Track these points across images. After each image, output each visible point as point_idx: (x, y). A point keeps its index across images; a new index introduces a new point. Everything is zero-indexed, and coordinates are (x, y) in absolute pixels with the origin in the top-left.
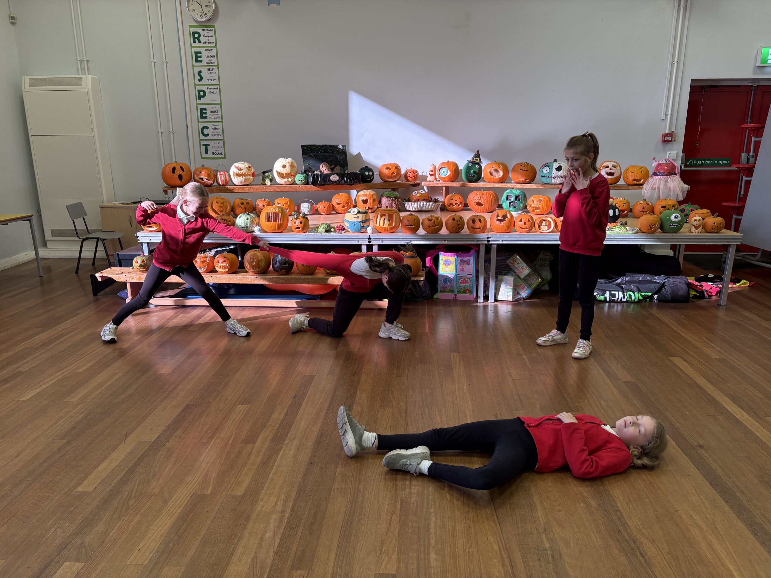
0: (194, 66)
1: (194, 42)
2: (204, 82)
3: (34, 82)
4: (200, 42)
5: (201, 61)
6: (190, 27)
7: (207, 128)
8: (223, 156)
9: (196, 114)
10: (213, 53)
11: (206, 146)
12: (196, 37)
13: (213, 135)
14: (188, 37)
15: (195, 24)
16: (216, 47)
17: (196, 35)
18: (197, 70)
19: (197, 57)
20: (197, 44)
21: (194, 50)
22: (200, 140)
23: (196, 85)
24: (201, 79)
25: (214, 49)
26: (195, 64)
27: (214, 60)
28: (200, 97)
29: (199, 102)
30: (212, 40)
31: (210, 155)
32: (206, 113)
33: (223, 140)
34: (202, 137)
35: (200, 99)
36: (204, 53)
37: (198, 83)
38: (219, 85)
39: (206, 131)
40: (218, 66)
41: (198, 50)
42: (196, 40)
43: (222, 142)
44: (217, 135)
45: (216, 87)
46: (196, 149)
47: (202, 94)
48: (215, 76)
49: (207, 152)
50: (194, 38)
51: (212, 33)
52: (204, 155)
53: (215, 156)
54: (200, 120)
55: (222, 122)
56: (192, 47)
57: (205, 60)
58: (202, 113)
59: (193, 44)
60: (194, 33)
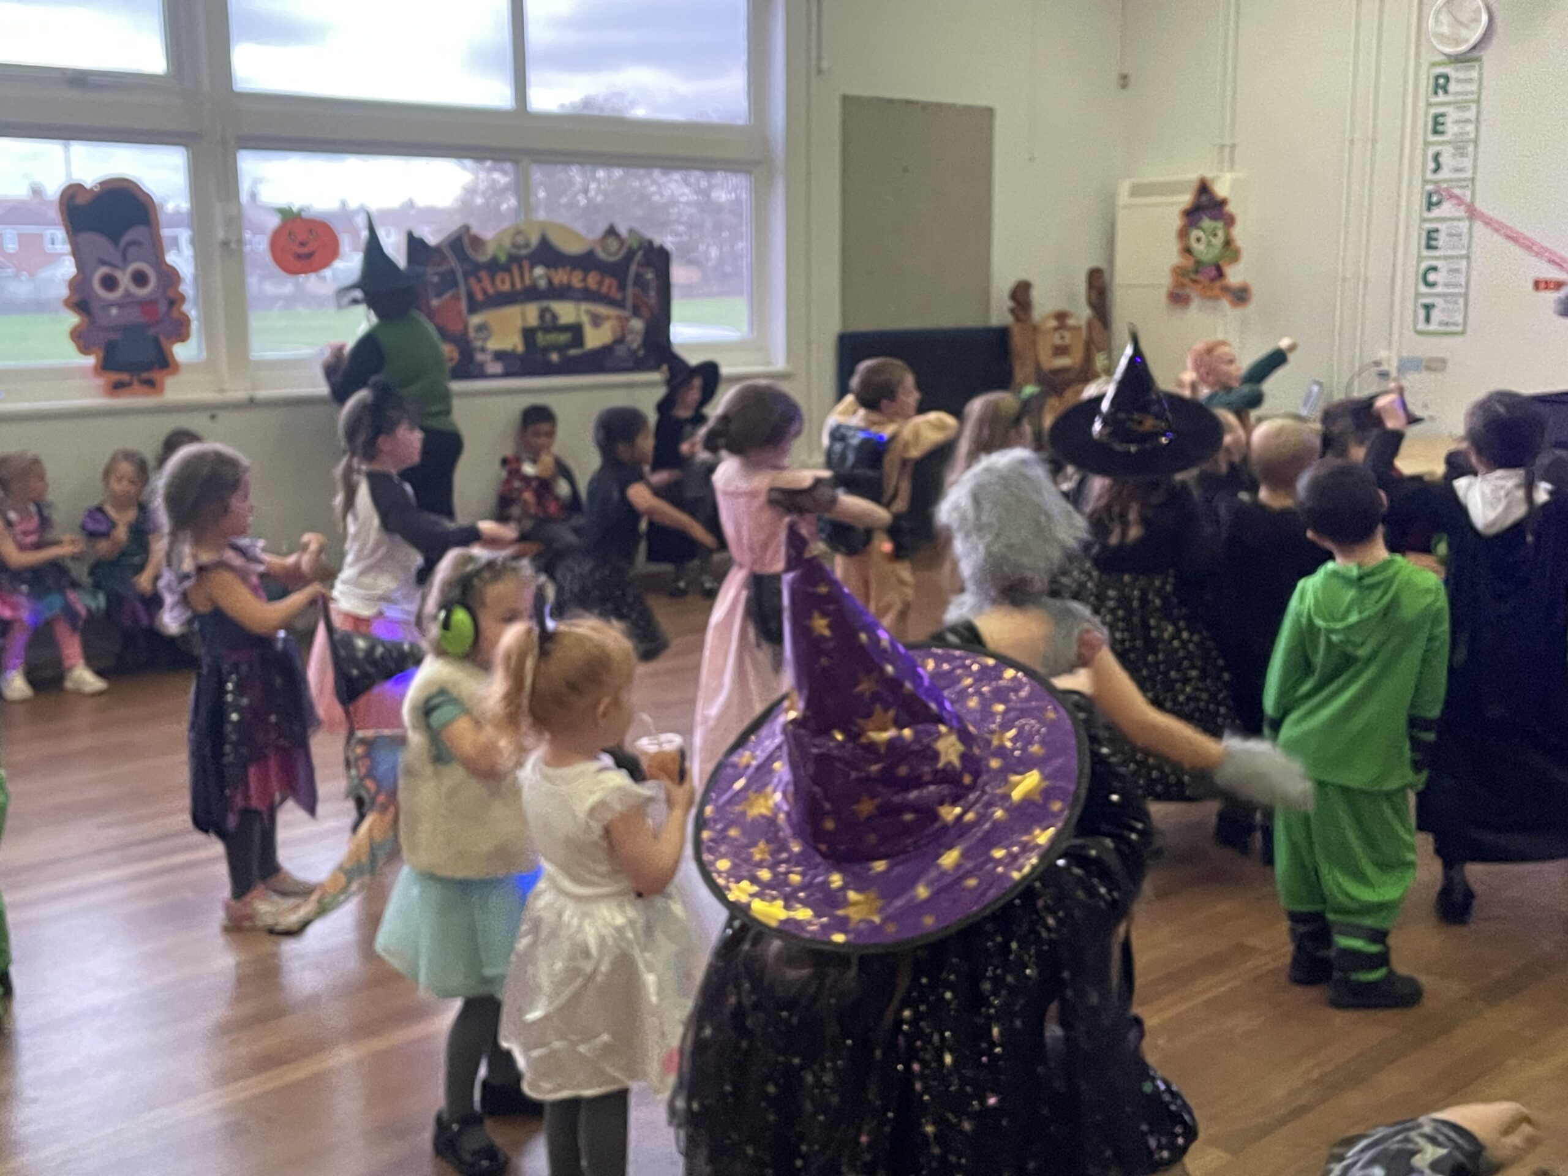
0: (1427, 144)
1: (1436, 93)
2: (1444, 174)
3: (1137, 191)
4: (1446, 92)
5: (1442, 133)
6: (1434, 65)
7: (1434, 269)
8: (1460, 329)
9: (1417, 240)
10: (1471, 114)
11: (1428, 308)
12: (1441, 84)
13: (1447, 285)
14: (1425, 84)
15: (1442, 58)
16: (1478, 102)
17: (1441, 81)
18: (1431, 151)
19: (1436, 123)
20: (1441, 97)
21: (1434, 111)
22: (1418, 295)
23: (1426, 182)
24: (1438, 169)
25: (1474, 106)
26: (1432, 138)
27: (1470, 128)
28: (1430, 206)
29: (1426, 215)
30: (1474, 87)
31: (1433, 327)
32: (1436, 239)
33: (1466, 296)
34: (1423, 289)
35: (1429, 209)
36: (1452, 114)
37: (1429, 176)
38: (1473, 179)
39: (1432, 277)
40: (1476, 142)
41: (1442, 110)
42: (1440, 92)
43: (1461, 301)
44: (1456, 286)
45: (1465, 184)
46: (1406, 311)
47: (1435, 199)
48: (1467, 163)
49: (1428, 320)
50: (1437, 85)
51: (1474, 74)
52: (1421, 326)
53: (1442, 329)
54: (1425, 253)
55: (1468, 257)
56: (1429, 105)
57: (1451, 129)
58: (1431, 237)
59: (1434, 100)
60: (1437, 77)
